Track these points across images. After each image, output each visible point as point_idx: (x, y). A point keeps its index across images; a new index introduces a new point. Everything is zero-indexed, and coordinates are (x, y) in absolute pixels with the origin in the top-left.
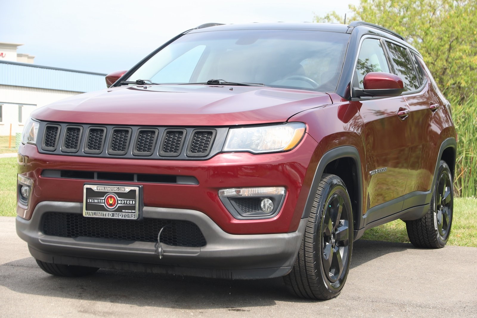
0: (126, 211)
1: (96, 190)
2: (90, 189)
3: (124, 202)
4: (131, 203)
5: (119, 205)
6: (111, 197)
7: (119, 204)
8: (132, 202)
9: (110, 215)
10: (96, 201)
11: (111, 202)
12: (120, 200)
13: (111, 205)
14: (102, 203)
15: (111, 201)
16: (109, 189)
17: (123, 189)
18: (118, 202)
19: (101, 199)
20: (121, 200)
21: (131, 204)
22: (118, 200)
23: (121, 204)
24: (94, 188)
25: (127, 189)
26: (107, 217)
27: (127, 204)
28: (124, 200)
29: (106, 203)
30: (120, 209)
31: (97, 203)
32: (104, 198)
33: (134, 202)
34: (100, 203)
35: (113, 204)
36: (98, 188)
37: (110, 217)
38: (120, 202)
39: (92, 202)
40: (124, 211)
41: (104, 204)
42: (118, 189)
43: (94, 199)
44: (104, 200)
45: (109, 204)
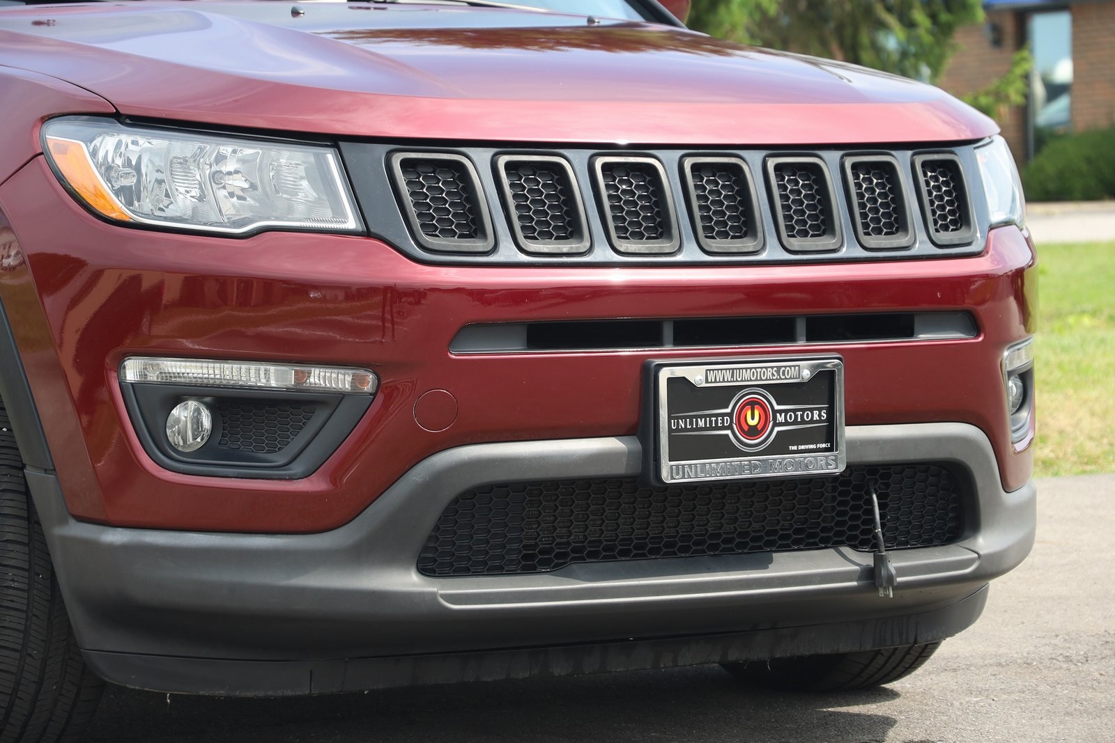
0: (802, 447)
1: (704, 385)
2: (682, 381)
3: (796, 416)
4: (816, 417)
5: (777, 429)
6: (752, 404)
7: (781, 424)
8: (820, 415)
9: (753, 467)
10: (701, 423)
11: (753, 422)
12: (780, 412)
13: (753, 432)
14: (724, 428)
15: (753, 418)
16: (747, 375)
17: (794, 373)
18: (775, 418)
19: (717, 415)
20: (786, 411)
21: (816, 422)
22: (775, 412)
23: (786, 423)
24: (698, 375)
25: (807, 370)
26: (745, 475)
27: (803, 421)
28: (794, 411)
29: (735, 427)
30: (781, 445)
31: (705, 429)
32: (727, 410)
33: (825, 415)
34: (717, 428)
35: (759, 427)
36: (711, 376)
37: (756, 473)
38: (781, 418)
39: (686, 429)
40: (794, 448)
41: (728, 432)
42: (778, 372)
43: (697, 417)
44: (730, 415)
45: (746, 428)
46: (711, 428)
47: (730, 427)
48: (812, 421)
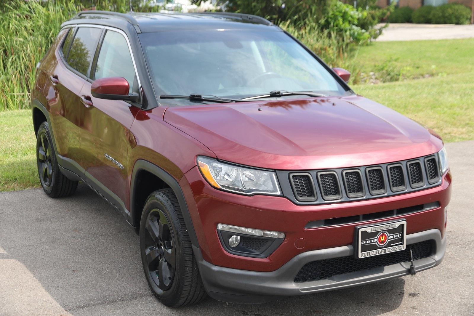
1: (371, 232)
2: (365, 231)
5: (389, 241)
6: (382, 235)
9: (383, 251)
10: (369, 242)
11: (382, 240)
12: (390, 236)
13: (382, 242)
14: (375, 242)
15: (382, 238)
16: (382, 228)
17: (394, 226)
19: (373, 239)
20: (391, 236)
21: (399, 237)
23: (391, 239)
24: (369, 230)
25: (397, 225)
26: (380, 254)
27: (395, 238)
28: (393, 236)
29: (378, 241)
30: (389, 245)
31: (370, 243)
32: (376, 238)
33: (401, 235)
34: (373, 242)
35: (384, 241)
36: (372, 230)
37: (383, 253)
38: (390, 238)
39: (365, 244)
40: (393, 245)
41: (376, 243)
42: (390, 226)
43: (368, 240)
44: (377, 239)
45: (381, 242)
46: (372, 243)
47: (377, 242)
48: (397, 237)
